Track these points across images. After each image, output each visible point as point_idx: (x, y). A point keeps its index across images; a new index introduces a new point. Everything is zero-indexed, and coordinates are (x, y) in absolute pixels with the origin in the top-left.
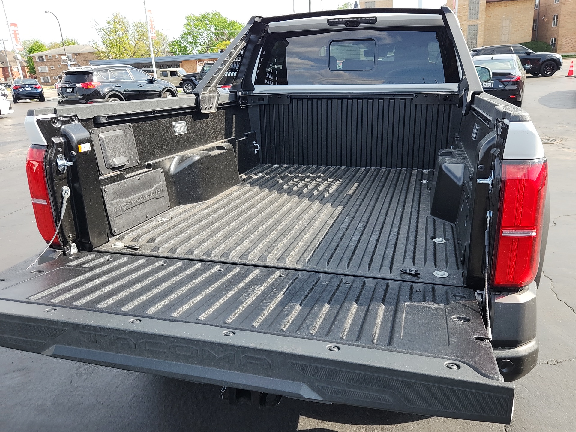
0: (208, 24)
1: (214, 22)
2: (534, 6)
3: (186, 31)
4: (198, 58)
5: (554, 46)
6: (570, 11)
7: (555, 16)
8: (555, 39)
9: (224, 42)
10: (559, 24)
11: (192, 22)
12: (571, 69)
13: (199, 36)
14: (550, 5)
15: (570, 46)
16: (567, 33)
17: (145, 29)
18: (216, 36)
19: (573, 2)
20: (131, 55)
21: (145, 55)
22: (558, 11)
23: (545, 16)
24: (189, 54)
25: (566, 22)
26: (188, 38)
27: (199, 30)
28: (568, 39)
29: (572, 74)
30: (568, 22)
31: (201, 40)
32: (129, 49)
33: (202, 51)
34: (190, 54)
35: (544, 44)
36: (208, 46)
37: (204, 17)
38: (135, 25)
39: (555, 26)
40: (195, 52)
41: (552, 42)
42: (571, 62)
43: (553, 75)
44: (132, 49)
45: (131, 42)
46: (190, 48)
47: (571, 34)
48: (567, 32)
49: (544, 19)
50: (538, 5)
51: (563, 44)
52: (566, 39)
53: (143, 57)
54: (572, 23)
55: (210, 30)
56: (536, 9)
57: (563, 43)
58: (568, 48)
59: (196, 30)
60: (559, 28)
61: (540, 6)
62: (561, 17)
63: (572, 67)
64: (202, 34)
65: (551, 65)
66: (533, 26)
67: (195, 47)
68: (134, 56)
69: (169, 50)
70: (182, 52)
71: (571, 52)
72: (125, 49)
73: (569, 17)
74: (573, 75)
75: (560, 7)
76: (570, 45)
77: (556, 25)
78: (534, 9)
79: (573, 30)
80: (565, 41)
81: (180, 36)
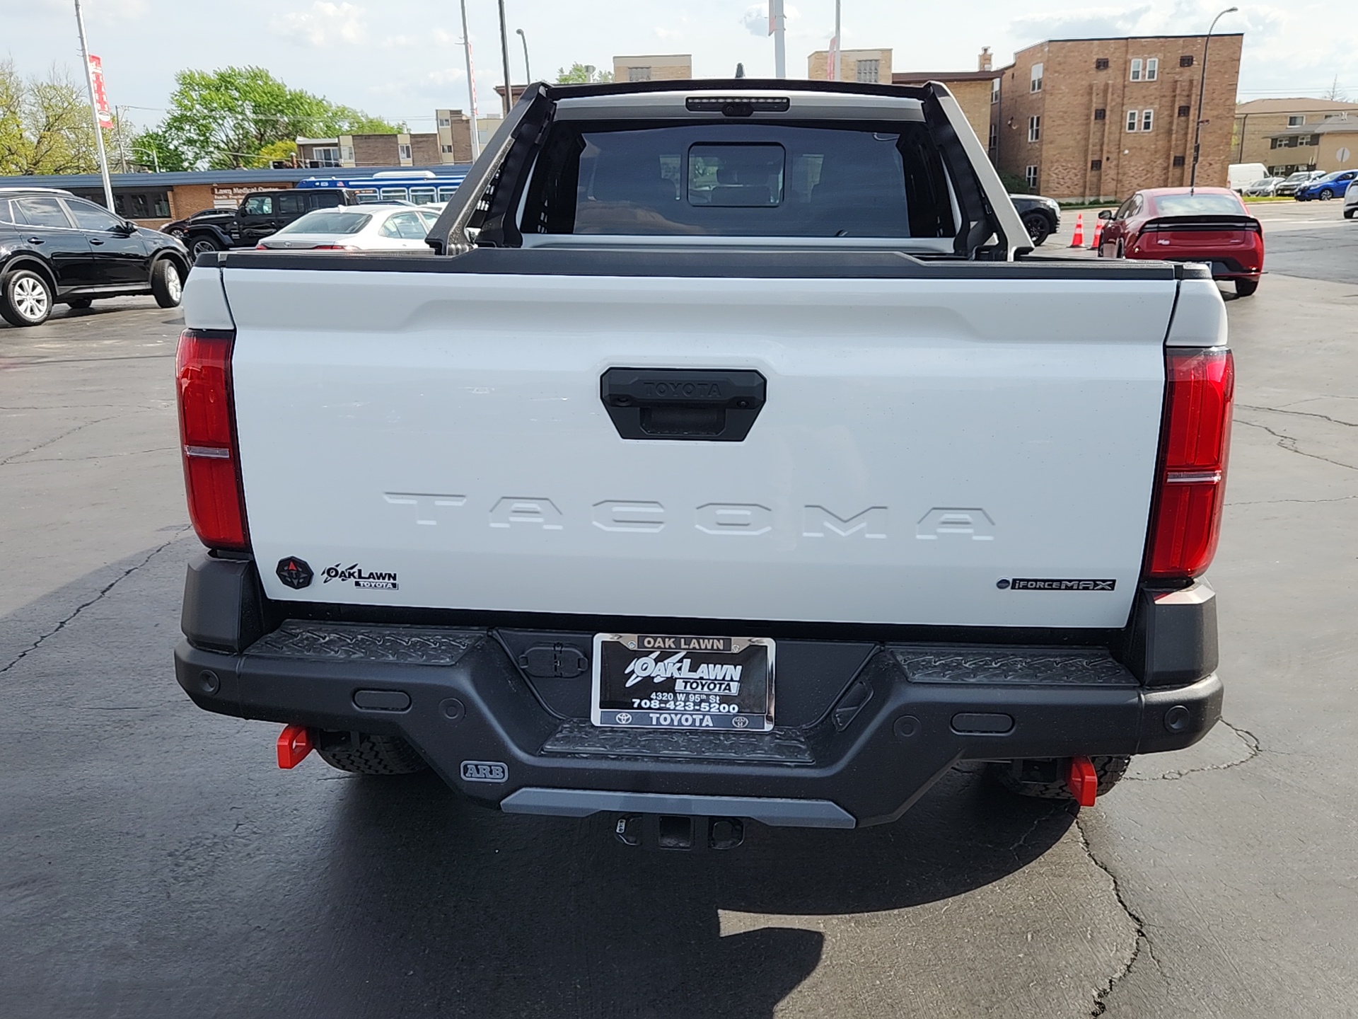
0: (236, 99)
1: (252, 95)
2: (990, 97)
3: (179, 112)
4: (217, 180)
5: (1034, 184)
6: (1064, 109)
7: (1032, 119)
8: (1035, 169)
9: (279, 144)
10: (1042, 136)
11: (195, 90)
12: (1078, 231)
13: (214, 126)
14: (1023, 95)
15: (1067, 185)
16: (1058, 155)
17: (66, 104)
18: (259, 130)
19: (1067, 90)
20: (26, 168)
21: (66, 168)
22: (1039, 108)
23: (1012, 118)
24: (185, 170)
25: (1056, 133)
26: (183, 130)
27: (212, 111)
28: (1060, 168)
29: (1081, 242)
30: (1060, 133)
31: (219, 136)
32: (22, 151)
33: (221, 163)
34: (189, 170)
35: (1013, 178)
36: (237, 152)
37: (226, 81)
38: (39, 91)
39: (1034, 140)
40: (203, 165)
41: (1030, 174)
42: (1078, 216)
43: (1043, 244)
44: (31, 153)
45: (26, 134)
46: (190, 156)
47: (1068, 159)
48: (1059, 153)
49: (1010, 125)
50: (999, 93)
51: (1052, 178)
52: (1057, 168)
53: (61, 172)
54: (1068, 135)
55: (242, 113)
56: (994, 102)
57: (1052, 176)
58: (1062, 188)
59: (205, 111)
60: (1042, 145)
61: (1003, 96)
62: (1046, 122)
63: (1079, 226)
64: (220, 122)
65: (1037, 221)
66: (990, 138)
67: (203, 154)
68: (36, 169)
69: (133, 158)
70: (168, 163)
71: (1069, 196)
72: (10, 150)
73: (1061, 122)
74: (1083, 245)
75: (1043, 99)
76: (1065, 183)
77: (1037, 138)
78: (990, 103)
79: (1070, 150)
80: (1056, 174)
81: (162, 125)
